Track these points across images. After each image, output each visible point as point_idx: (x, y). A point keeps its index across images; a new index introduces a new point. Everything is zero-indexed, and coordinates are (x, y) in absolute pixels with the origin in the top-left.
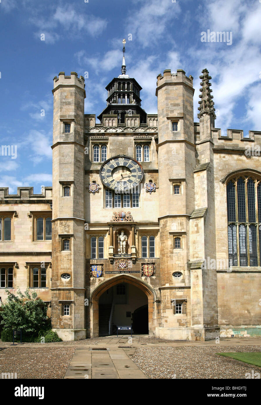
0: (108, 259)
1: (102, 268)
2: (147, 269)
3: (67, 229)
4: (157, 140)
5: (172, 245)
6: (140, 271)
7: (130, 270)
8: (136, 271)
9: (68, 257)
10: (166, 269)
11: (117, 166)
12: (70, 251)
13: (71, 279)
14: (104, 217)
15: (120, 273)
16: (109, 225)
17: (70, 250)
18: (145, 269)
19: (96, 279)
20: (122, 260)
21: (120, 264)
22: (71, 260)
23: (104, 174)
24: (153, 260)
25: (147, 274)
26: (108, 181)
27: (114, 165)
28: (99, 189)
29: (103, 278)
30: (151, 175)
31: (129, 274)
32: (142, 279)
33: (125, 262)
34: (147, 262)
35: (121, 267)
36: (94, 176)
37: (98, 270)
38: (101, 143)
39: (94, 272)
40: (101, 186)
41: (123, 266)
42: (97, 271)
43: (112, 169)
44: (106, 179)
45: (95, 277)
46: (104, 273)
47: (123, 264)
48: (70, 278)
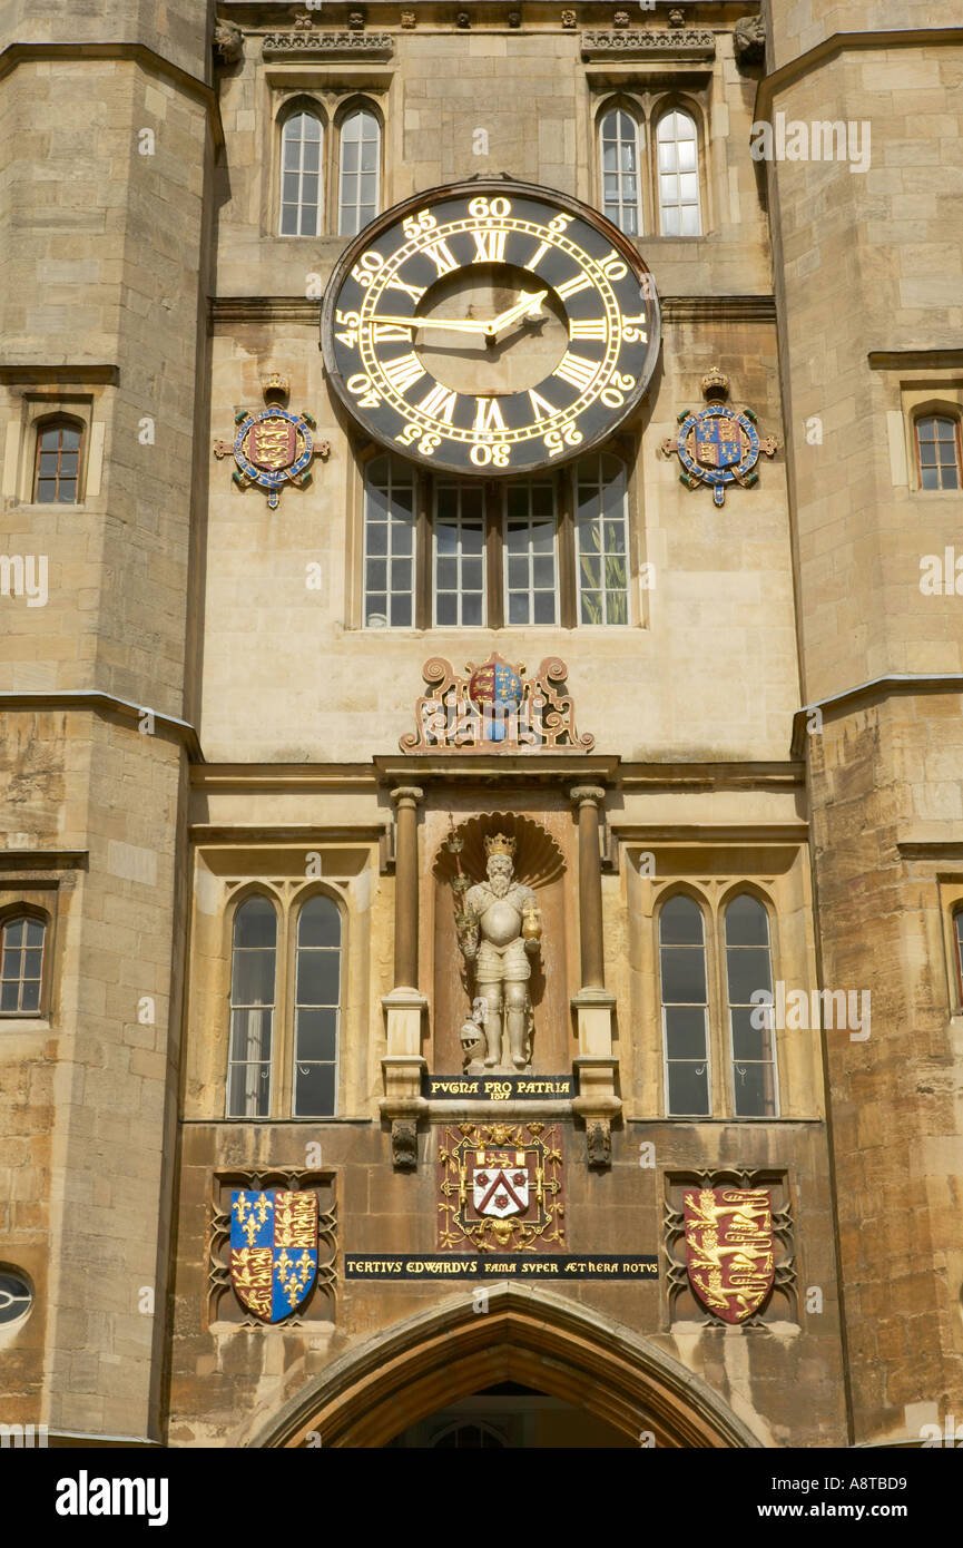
0: (376, 1118)
1: (321, 1220)
2: (722, 1242)
3: (36, 802)
4: (751, 59)
5: (937, 970)
6: (653, 1259)
7: (566, 1247)
8: (620, 1259)
9: (24, 1087)
10: (897, 1241)
11: (455, 266)
12: (44, 1025)
13: (35, 1330)
14: (348, 706)
15: (482, 1275)
16: (383, 778)
17: (50, 1014)
18: (699, 1232)
19: (260, 1337)
20: (500, 1132)
21: (483, 1180)
22: (47, 1114)
23: (360, 329)
24: (768, 1141)
25: (716, 1291)
26: (386, 390)
27: (434, 256)
28: (321, 456)
29: (326, 1326)
30: (720, 348)
31: (562, 1291)
32: (672, 1345)
33: (520, 1158)
34: (712, 1160)
35: (491, 1209)
36: (276, 351)
37: (286, 1240)
38: (334, 85)
39: (245, 1256)
40: (333, 435)
41: (502, 1203)
42: (276, 1253)
43: (422, 291)
44: (373, 369)
45: (253, 1314)
46: (339, 1274)
47: (501, 1180)
48: (20, 1322)
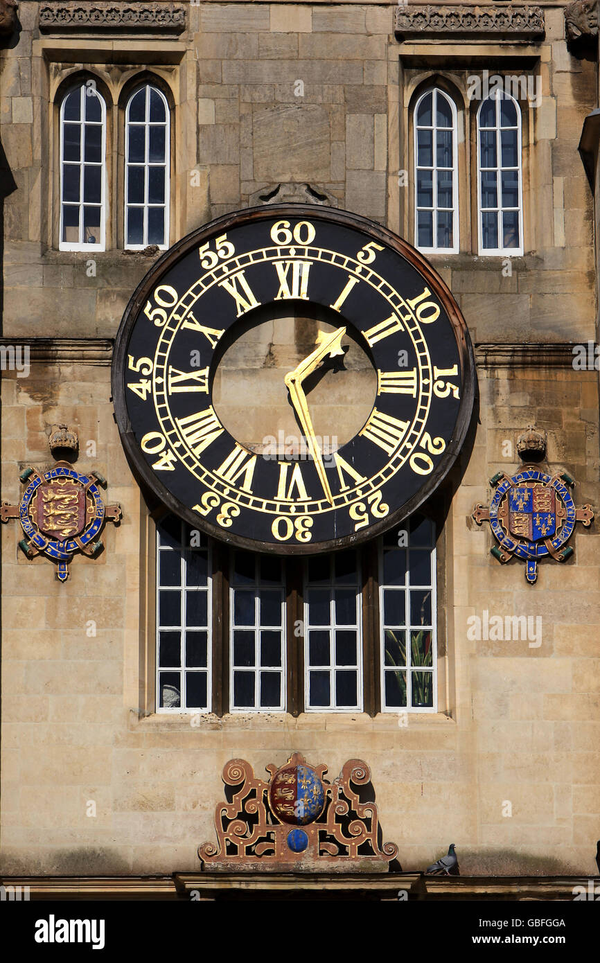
11: (255, 304)
14: (143, 805)
23: (153, 377)
26: (182, 450)
27: (233, 291)
28: (113, 521)
36: (62, 398)
40: (125, 497)
43: (220, 334)
44: (167, 423)
